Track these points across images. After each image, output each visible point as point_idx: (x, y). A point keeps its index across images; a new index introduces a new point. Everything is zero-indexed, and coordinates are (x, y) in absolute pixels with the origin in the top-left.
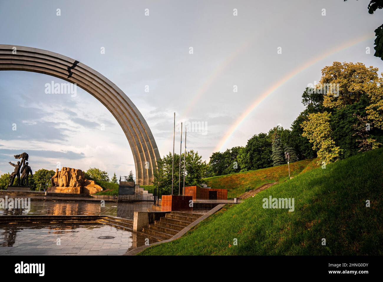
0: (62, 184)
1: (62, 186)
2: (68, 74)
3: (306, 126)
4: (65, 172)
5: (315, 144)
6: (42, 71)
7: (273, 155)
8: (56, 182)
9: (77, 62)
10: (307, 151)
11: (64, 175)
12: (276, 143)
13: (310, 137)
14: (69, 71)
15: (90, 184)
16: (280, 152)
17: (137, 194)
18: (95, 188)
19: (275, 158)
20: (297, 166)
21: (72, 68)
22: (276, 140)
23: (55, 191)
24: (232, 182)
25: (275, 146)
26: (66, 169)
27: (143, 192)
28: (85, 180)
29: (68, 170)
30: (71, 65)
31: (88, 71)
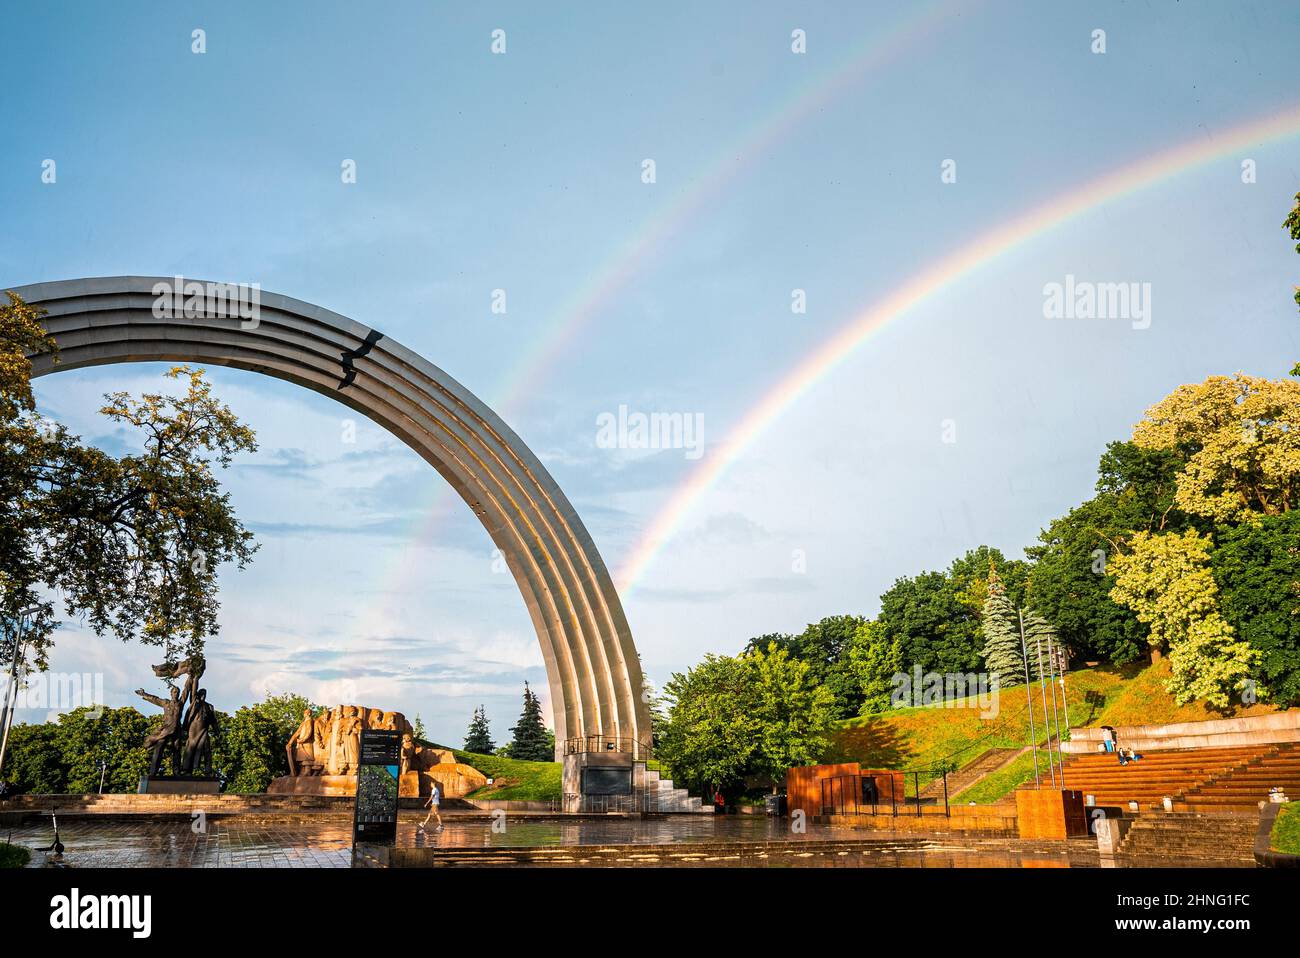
0: (342, 766)
1: (342, 774)
2: (343, 375)
3: (1125, 572)
4: (352, 721)
5: (1155, 627)
6: (257, 365)
7: (987, 651)
8: (308, 760)
9: (375, 336)
10: (1118, 643)
11: (351, 731)
12: (999, 609)
13: (1141, 606)
14: (346, 365)
15: (439, 762)
16: (1012, 641)
17: (640, 792)
18: (461, 778)
19: (1000, 659)
20: (1073, 688)
21: (359, 354)
22: (999, 602)
23: (323, 792)
24: (878, 747)
25: (997, 621)
26: (356, 711)
27: (657, 786)
28: (419, 750)
29: (360, 716)
30: (355, 347)
31: (410, 368)
